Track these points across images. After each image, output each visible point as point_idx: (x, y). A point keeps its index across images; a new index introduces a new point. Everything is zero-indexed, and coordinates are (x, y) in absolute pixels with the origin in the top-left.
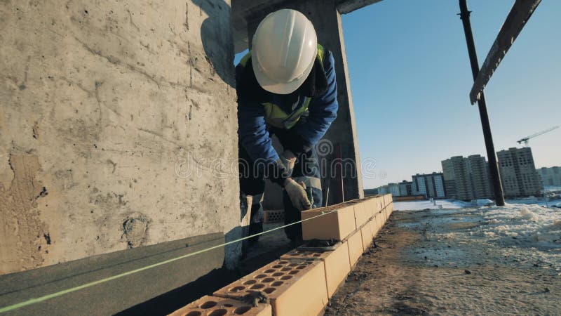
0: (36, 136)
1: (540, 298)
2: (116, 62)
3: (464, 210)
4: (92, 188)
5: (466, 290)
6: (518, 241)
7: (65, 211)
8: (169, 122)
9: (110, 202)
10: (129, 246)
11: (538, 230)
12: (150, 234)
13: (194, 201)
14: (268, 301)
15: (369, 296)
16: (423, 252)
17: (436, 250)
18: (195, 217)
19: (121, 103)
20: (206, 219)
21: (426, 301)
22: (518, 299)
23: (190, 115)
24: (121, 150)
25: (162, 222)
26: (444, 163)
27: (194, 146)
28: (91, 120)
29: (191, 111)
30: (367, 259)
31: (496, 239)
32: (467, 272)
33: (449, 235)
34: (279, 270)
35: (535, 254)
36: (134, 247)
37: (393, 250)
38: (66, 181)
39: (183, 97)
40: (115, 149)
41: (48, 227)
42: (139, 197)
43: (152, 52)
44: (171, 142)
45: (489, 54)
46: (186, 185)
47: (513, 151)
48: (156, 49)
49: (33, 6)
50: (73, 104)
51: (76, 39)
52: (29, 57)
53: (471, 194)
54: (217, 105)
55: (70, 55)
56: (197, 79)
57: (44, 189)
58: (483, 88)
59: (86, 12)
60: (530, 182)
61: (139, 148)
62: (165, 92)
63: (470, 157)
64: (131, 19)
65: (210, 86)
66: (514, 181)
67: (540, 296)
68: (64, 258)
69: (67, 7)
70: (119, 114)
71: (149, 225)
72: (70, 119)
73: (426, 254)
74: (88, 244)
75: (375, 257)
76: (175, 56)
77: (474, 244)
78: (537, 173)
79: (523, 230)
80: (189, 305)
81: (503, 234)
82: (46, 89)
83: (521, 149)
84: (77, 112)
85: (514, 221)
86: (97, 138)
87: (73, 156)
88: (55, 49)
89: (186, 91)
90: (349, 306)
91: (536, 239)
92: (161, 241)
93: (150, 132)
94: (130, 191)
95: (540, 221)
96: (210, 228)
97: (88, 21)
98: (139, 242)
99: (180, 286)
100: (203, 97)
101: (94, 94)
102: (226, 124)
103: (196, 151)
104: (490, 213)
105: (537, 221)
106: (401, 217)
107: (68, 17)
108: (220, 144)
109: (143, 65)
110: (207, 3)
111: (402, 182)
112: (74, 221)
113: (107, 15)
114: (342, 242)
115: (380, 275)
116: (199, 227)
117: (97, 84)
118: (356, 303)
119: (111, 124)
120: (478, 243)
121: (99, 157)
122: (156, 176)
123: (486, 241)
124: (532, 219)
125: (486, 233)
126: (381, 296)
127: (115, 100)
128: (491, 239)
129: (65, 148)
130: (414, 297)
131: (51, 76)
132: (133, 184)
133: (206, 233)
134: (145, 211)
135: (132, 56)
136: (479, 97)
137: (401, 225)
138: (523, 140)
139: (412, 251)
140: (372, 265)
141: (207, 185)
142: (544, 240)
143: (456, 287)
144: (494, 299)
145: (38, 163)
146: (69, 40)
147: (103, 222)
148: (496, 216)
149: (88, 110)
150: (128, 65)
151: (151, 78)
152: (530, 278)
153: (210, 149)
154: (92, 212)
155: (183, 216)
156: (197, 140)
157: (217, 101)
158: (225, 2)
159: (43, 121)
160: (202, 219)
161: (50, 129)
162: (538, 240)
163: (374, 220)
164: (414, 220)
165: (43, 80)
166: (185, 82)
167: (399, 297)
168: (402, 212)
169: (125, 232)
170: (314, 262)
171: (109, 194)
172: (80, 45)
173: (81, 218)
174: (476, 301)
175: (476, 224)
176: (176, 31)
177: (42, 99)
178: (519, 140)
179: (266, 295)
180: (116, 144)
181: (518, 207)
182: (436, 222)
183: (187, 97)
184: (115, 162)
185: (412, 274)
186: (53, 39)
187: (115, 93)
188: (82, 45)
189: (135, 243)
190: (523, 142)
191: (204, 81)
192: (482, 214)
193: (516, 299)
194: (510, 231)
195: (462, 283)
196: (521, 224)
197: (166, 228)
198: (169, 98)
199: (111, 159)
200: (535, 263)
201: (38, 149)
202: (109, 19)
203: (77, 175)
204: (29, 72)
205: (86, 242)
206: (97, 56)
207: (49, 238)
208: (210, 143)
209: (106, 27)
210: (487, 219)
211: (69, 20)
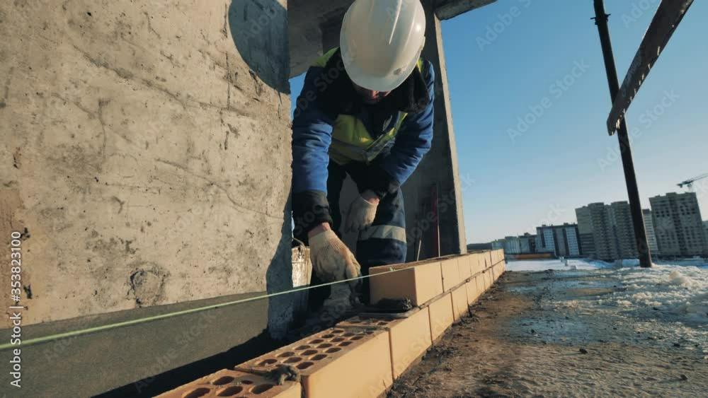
0: (17, 165)
1: (672, 388)
2: (128, 76)
3: (597, 272)
4: (90, 230)
5: (576, 374)
6: (659, 313)
7: (52, 259)
8: (198, 151)
9: (114, 249)
10: (137, 305)
11: (689, 299)
12: (167, 291)
13: (228, 251)
14: (298, 378)
15: (447, 378)
16: (531, 324)
17: (548, 321)
18: (229, 272)
19: (132, 127)
20: (244, 274)
21: (520, 387)
22: (643, 387)
23: (226, 143)
24: (131, 185)
25: (183, 276)
26: (580, 212)
27: (231, 183)
28: (91, 147)
29: (227, 139)
30: (457, 331)
31: (632, 309)
32: (583, 351)
33: (570, 303)
34: (329, 341)
35: (678, 330)
36: (143, 306)
37: (493, 321)
38: (55, 221)
39: (218, 120)
40: (123, 183)
41: (29, 278)
42: (153, 244)
43: (176, 65)
44: (199, 177)
45: (630, 69)
46: (218, 231)
47: (672, 197)
48: (181, 60)
49: (18, 7)
50: (68, 127)
51: (75, 47)
52: (12, 69)
53: (614, 251)
54: (263, 131)
55: (66, 66)
56: (237, 99)
57: (26, 230)
58: (623, 114)
59: (89, 14)
60: (694, 238)
61: (155, 183)
62: (194, 114)
63: (614, 204)
64: (149, 24)
65: (255, 108)
66: (673, 236)
67: (673, 385)
68: (50, 317)
69: (64, 9)
70: (129, 141)
71: (165, 280)
72: (63, 146)
73: (535, 327)
74: (82, 301)
75: (468, 328)
76: (207, 69)
77: (601, 315)
78: (704, 226)
79: (669, 299)
80: (199, 380)
81: (642, 304)
82: (32, 107)
83: (682, 195)
84: (73, 136)
85: (660, 287)
86: (99, 170)
87: (66, 190)
88: (46, 59)
89: (221, 113)
90: (419, 390)
91: (685, 311)
92: (182, 300)
93: (170, 163)
94: (140, 236)
95: (694, 288)
96: (250, 285)
97: (91, 25)
98: (151, 300)
99: (206, 357)
100: (244, 121)
101: (96, 115)
102: (276, 156)
103: (234, 190)
104: (631, 276)
105: (690, 288)
106: (513, 279)
107: (66, 20)
108: (266, 181)
109: (164, 80)
110: (254, 4)
111: (523, 235)
112: (64, 272)
113: (116, 18)
114: (421, 309)
115: (470, 351)
116: (234, 284)
117: (101, 103)
118: (429, 386)
119: (118, 152)
120: (606, 314)
121: (101, 193)
122: (178, 219)
123: (617, 312)
124: (683, 285)
125: (619, 302)
126: (464, 378)
127: (125, 123)
128: (625, 310)
129: (55, 180)
130: (506, 381)
131: (40, 92)
132: (146, 228)
133: (243, 292)
134: (161, 262)
135: (150, 70)
136: (618, 125)
137: (511, 289)
138: (686, 183)
139: (516, 322)
140: (461, 339)
141: (247, 231)
142: (695, 312)
143: (563, 369)
144: (609, 386)
145: (19, 198)
146: (65, 48)
147: (104, 273)
148: (637, 280)
149: (88, 134)
150: (144, 80)
151: (174, 96)
152: (666, 362)
153: (253, 186)
154: (89, 261)
155: (213, 269)
156: (234, 174)
157: (263, 127)
158: (278, 3)
159: (27, 147)
160: (238, 274)
161: (36, 156)
162: (686, 312)
163: (473, 281)
164: (529, 283)
165: (30, 97)
166: (220, 102)
167: (487, 381)
168: (516, 273)
169: (133, 287)
170: (375, 332)
171: (112, 240)
172: (80, 55)
173: (74, 268)
174: (585, 389)
175: (609, 290)
176: (209, 39)
177: (27, 120)
178: (681, 182)
179: (297, 371)
180: (125, 177)
181: (670, 269)
182: (557, 286)
183: (222, 121)
184: (122, 201)
185: (510, 352)
186: (45, 46)
187: (124, 114)
188: (83, 54)
189: (146, 300)
190: (685, 186)
191: (247, 101)
192: (620, 277)
193: (640, 389)
194: (651, 300)
195: (573, 365)
196: (668, 291)
197: (189, 284)
198: (198, 121)
199: (117, 196)
200: (676, 342)
201: (19, 180)
202: (120, 23)
203: (71, 215)
204: (11, 86)
205: (81, 297)
206: (102, 68)
207: (29, 290)
208: (252, 180)
209: (116, 33)
210: (624, 284)
211: (66, 23)
